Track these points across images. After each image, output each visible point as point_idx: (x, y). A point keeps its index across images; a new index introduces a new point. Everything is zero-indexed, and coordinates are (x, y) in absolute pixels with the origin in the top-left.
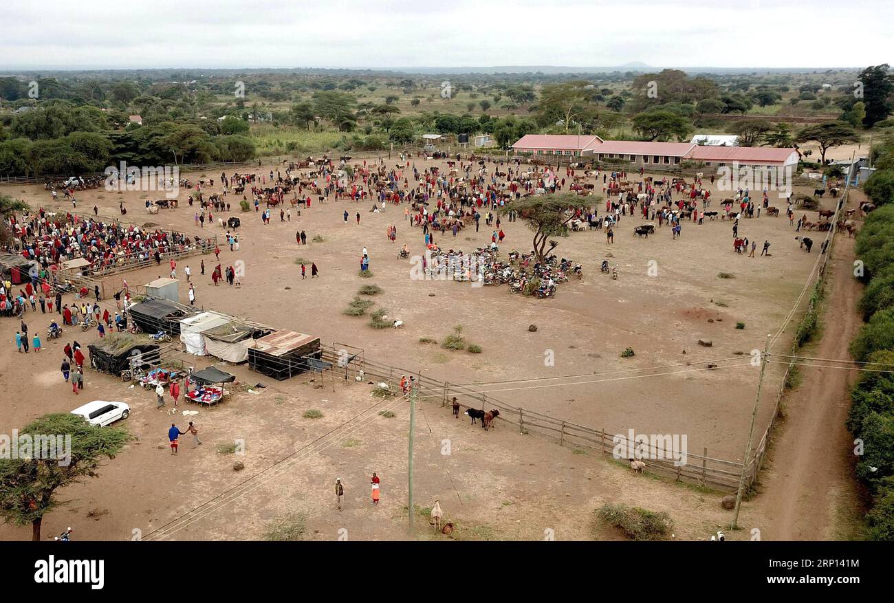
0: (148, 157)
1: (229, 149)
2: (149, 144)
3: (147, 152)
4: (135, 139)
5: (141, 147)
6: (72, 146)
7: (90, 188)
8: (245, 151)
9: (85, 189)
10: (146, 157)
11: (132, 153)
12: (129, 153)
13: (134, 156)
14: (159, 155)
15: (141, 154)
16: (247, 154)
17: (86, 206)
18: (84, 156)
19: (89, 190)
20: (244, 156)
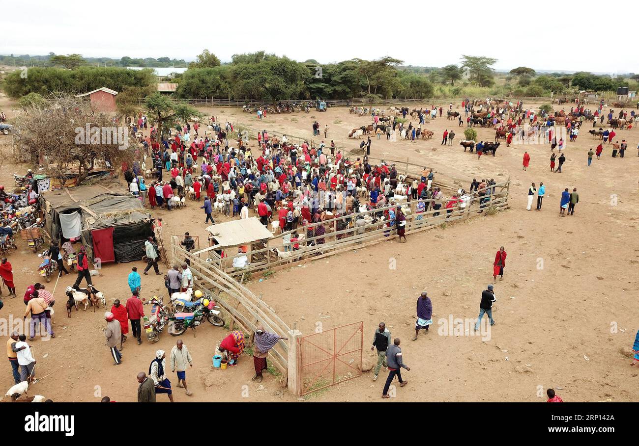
0: (339, 88)
1: (411, 87)
2: (341, 76)
3: (339, 83)
4: (328, 71)
5: (333, 79)
6: (272, 70)
7: (284, 112)
8: (425, 90)
9: (279, 113)
10: (337, 89)
11: (325, 84)
12: (322, 84)
13: (326, 87)
14: (349, 87)
15: (333, 85)
16: (426, 93)
17: (278, 127)
18: (282, 79)
19: (284, 114)
20: (423, 94)
